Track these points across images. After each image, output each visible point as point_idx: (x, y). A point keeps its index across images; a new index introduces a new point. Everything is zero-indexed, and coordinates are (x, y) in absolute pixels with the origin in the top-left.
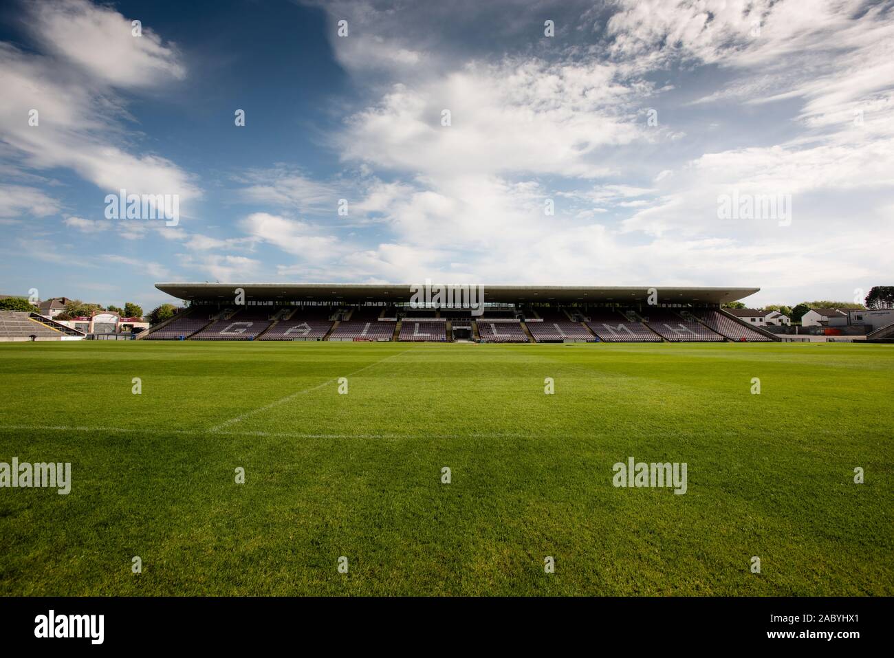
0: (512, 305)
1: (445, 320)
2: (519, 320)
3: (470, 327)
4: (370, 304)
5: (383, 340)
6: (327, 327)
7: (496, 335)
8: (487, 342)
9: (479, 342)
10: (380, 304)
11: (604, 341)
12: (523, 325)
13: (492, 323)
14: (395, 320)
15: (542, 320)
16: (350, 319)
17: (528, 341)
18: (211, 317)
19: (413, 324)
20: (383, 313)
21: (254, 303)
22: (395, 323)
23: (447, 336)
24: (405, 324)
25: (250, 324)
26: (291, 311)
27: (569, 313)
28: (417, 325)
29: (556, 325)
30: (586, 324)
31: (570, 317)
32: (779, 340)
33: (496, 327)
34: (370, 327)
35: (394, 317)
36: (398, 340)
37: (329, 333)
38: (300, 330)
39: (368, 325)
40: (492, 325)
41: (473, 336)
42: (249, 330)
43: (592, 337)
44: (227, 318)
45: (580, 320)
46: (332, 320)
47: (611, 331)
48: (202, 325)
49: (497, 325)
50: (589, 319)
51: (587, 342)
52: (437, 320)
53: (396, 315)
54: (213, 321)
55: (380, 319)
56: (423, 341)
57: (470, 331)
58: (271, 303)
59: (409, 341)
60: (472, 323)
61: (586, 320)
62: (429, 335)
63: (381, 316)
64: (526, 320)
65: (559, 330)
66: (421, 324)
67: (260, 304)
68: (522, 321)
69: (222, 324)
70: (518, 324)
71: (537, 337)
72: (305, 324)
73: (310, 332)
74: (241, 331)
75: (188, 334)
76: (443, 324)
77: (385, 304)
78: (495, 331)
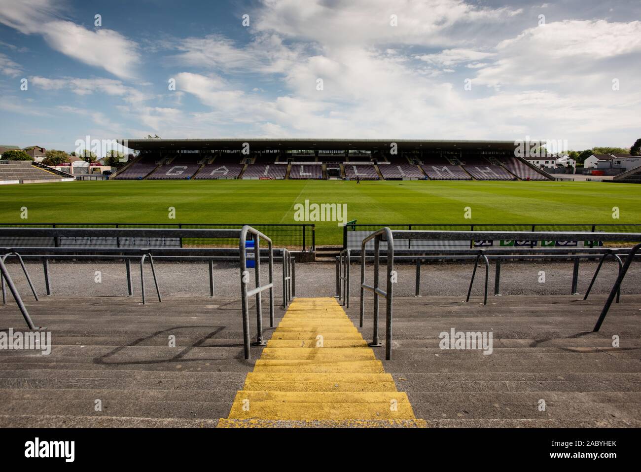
0: (369, 152)
1: (321, 163)
2: (373, 163)
3: (339, 168)
4: (268, 151)
5: (279, 178)
6: (240, 169)
7: (357, 174)
8: (350, 180)
9: (345, 179)
10: (275, 151)
11: (430, 179)
12: (376, 167)
13: (354, 165)
14: (287, 163)
15: (389, 163)
16: (255, 163)
17: (378, 179)
18: (157, 163)
19: (299, 166)
20: (277, 158)
21: (185, 152)
22: (286, 165)
23: (323, 175)
24: (293, 166)
25: (186, 167)
26: (213, 157)
27: (409, 158)
28: (302, 167)
29: (399, 167)
30: (421, 166)
31: (409, 161)
32: (553, 179)
33: (357, 168)
34: (269, 169)
35: (286, 161)
36: (289, 178)
37: (242, 173)
38: (222, 171)
39: (268, 167)
40: (354, 167)
41: (341, 175)
42: (186, 171)
43: (423, 176)
44: (168, 163)
45: (416, 163)
46: (242, 163)
47: (437, 171)
48: (152, 168)
49: (358, 167)
50: (423, 163)
51: (419, 179)
52: (316, 163)
53: (287, 160)
54: (159, 165)
55: (276, 163)
56: (306, 179)
57: (339, 171)
58: (197, 151)
59: (297, 179)
60: (341, 165)
61: (421, 163)
62: (310, 174)
63: (276, 160)
64: (378, 163)
65: (401, 171)
66: (305, 166)
67: (189, 152)
68: (376, 164)
69: (166, 168)
70: (372, 166)
71: (385, 176)
72: (224, 167)
73: (228, 172)
74: (181, 172)
75: (144, 175)
76: (320, 166)
77: (279, 151)
78: (356, 171)
